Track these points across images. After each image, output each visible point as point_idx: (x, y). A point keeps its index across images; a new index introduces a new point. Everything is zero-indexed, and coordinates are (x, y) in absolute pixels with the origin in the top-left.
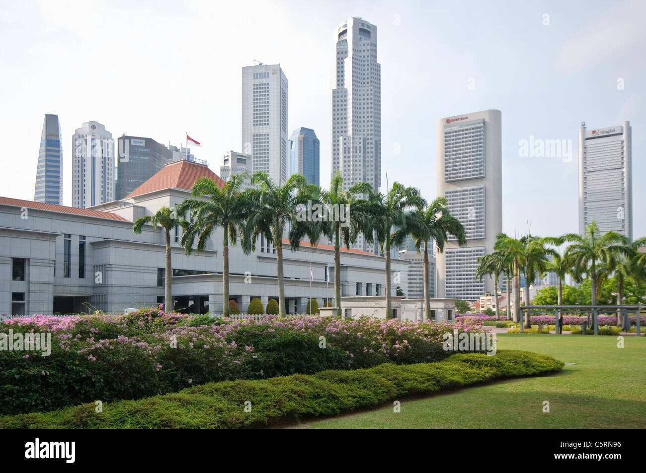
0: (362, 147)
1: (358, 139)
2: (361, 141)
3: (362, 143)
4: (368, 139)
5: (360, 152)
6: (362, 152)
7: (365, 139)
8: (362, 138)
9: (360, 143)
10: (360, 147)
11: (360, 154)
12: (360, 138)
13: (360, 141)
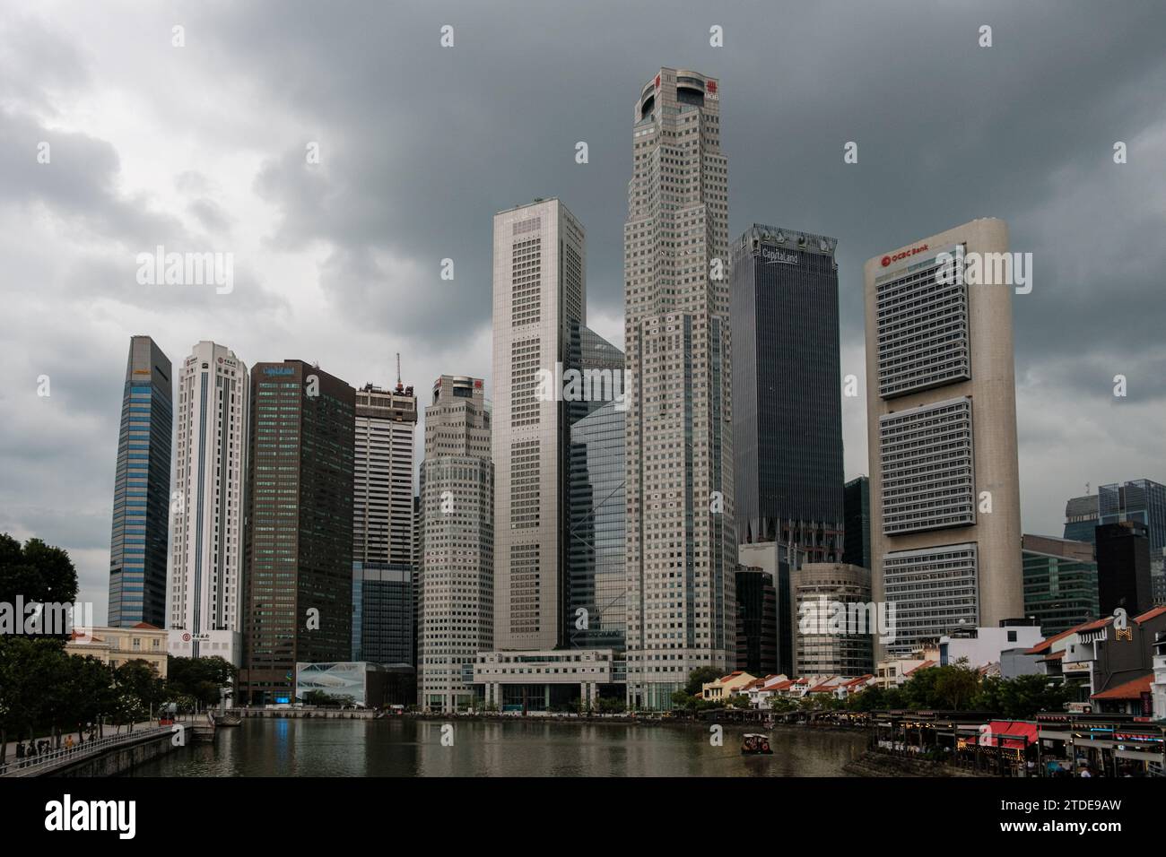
0: (682, 337)
1: (673, 319)
2: (680, 322)
3: (681, 327)
4: (695, 317)
5: (677, 347)
6: (682, 346)
7: (687, 318)
8: (681, 317)
9: (677, 327)
10: (677, 337)
11: (677, 351)
12: (677, 318)
13: (677, 322)
